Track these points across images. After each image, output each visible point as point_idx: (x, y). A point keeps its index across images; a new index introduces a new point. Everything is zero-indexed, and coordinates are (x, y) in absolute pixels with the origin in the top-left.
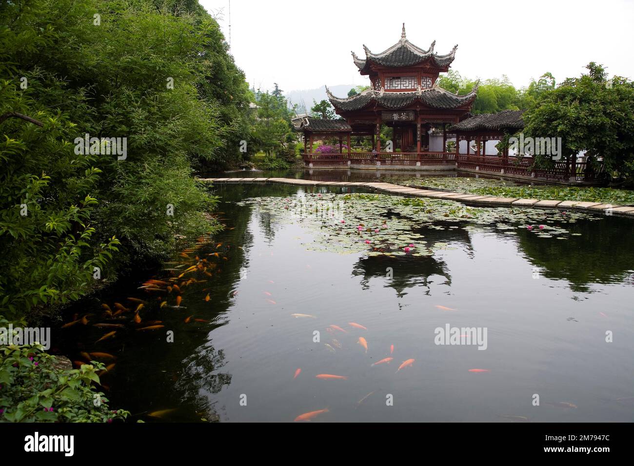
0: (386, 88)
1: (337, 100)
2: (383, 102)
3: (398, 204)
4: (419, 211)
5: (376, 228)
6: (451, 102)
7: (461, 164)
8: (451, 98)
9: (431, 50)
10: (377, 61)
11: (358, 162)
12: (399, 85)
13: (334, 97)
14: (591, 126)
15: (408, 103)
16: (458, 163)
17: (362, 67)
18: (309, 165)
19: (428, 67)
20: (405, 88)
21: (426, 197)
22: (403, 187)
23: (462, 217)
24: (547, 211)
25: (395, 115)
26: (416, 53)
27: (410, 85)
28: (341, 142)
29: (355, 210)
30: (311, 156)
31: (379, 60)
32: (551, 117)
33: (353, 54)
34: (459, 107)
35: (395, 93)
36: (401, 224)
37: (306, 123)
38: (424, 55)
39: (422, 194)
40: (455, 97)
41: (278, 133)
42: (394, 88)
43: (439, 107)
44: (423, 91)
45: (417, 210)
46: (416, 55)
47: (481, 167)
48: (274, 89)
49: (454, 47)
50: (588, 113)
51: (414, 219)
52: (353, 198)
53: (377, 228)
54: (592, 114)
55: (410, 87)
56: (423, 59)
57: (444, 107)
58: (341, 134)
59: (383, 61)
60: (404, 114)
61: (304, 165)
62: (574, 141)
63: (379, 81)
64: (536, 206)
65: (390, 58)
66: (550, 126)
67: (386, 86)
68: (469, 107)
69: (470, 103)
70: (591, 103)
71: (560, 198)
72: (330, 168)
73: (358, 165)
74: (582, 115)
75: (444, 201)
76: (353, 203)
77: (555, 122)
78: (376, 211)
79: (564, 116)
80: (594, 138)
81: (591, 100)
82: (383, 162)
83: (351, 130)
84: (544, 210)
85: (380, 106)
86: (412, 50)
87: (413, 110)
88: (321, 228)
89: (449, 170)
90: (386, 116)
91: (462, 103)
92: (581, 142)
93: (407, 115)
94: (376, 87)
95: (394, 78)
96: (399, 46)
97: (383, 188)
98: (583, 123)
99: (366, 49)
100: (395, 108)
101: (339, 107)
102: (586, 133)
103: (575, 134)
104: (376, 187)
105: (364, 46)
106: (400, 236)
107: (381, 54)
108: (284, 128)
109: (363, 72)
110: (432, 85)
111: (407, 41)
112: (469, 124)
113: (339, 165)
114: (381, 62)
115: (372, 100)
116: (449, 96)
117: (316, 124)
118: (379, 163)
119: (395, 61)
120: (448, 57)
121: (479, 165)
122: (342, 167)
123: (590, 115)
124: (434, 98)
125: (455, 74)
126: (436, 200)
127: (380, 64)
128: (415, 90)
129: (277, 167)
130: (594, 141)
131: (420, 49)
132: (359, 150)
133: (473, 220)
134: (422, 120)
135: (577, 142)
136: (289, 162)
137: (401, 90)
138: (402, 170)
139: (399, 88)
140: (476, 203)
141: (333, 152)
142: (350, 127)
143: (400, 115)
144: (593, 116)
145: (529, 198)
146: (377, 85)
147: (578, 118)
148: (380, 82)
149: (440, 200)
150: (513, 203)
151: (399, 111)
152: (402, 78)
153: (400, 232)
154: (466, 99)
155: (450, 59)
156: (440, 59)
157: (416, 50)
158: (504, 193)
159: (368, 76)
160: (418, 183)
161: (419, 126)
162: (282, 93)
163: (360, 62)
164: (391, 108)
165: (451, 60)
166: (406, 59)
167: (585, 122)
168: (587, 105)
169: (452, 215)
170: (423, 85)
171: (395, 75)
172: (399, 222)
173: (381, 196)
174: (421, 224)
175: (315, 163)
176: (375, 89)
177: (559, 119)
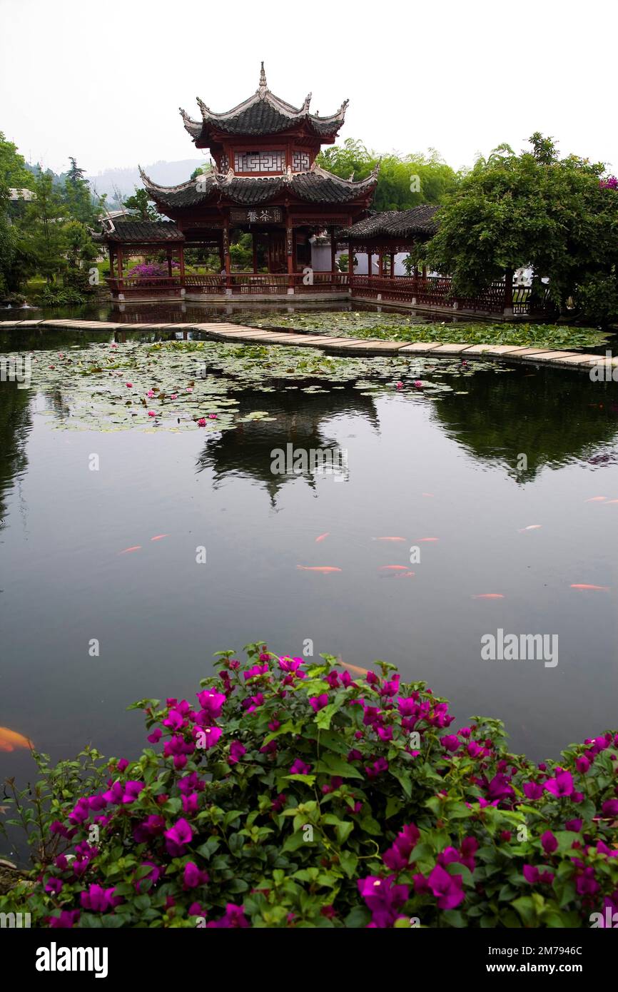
0: (237, 171)
1: (159, 189)
2: (230, 194)
3: (227, 356)
4: (253, 366)
5: (174, 394)
6: (339, 192)
7: (358, 290)
8: (338, 187)
9: (305, 108)
10: (220, 125)
11: (198, 290)
12: (258, 166)
13: (153, 185)
14: (528, 231)
15: (271, 194)
16: (352, 289)
17: (198, 135)
18: (118, 296)
19: (302, 136)
20: (266, 170)
21: (277, 343)
22: (250, 329)
23: (312, 373)
24: (443, 361)
25: (250, 214)
26: (283, 112)
27: (275, 165)
28: (169, 259)
29: (158, 368)
30: (121, 282)
31: (224, 123)
32: (471, 217)
33: (183, 113)
34: (351, 201)
35: (250, 178)
36: (217, 385)
37: (110, 228)
38: (294, 116)
39: (272, 339)
40: (344, 185)
41: (65, 245)
42: (250, 170)
43: (319, 201)
44: (296, 174)
45: (251, 364)
46: (283, 115)
47: (385, 294)
48: (69, 168)
49: (342, 103)
50: (525, 211)
51: (239, 378)
52: (165, 349)
53: (177, 392)
54: (531, 213)
55: (274, 169)
56: (293, 124)
57: (327, 200)
58: (169, 245)
59: (230, 125)
60: (265, 212)
61: (110, 296)
62: (505, 255)
63: (225, 159)
64: (432, 354)
65: (241, 121)
66: (471, 232)
67: (236, 167)
68: (367, 201)
69: (368, 194)
70: (531, 196)
71: (474, 340)
72: (151, 300)
73: (197, 295)
74: (516, 215)
75: (301, 350)
76: (160, 356)
77: (477, 226)
78: (190, 367)
79: (489, 218)
80: (534, 250)
81: (531, 193)
82: (236, 289)
83: (184, 239)
84: (439, 359)
85: (227, 199)
86: (277, 107)
87: (279, 206)
88: (93, 396)
89: (339, 300)
90: (237, 216)
91: (355, 193)
92: (515, 256)
93: (271, 214)
94: (222, 169)
95: (248, 154)
96: (256, 100)
97: (217, 332)
98: (518, 227)
99: (201, 104)
100: (250, 202)
101: (164, 200)
102: (521, 243)
103: (505, 244)
104: (208, 330)
105: (198, 99)
106: (205, 403)
107: (227, 113)
108: (80, 236)
109: (200, 143)
110: (310, 165)
111: (268, 92)
112: (365, 228)
113: (169, 295)
114: (226, 127)
115: (214, 190)
116: (335, 183)
117: (126, 230)
118: (229, 291)
119: (250, 126)
120: (334, 120)
121: (381, 292)
122: (172, 299)
123: (528, 214)
124: (313, 187)
125: (357, 145)
126: (288, 348)
127: (225, 130)
128: (281, 173)
129: (66, 301)
130: (534, 253)
131: (288, 105)
132: (202, 271)
133: (327, 376)
134: (294, 221)
135: (510, 257)
136: (84, 292)
137: (260, 173)
138: (265, 302)
139: (257, 169)
140: (347, 350)
141: (158, 275)
142: (181, 234)
143: (260, 215)
144: (532, 216)
145: (430, 341)
146: (223, 165)
147: (510, 220)
148: (228, 159)
149: (295, 347)
150: (399, 350)
151: (258, 207)
152: (262, 154)
153: (208, 397)
154: (361, 188)
155: (337, 122)
156: (321, 122)
157: (282, 107)
158: (396, 336)
159: (208, 150)
160: (278, 322)
161: (289, 231)
162: (83, 174)
163: (194, 126)
164: (245, 202)
165: (339, 124)
166: (267, 122)
167: (520, 226)
168: (525, 199)
169: (300, 370)
170: (296, 165)
171: (250, 149)
172: (215, 383)
173: (208, 344)
174: (245, 384)
175: (129, 293)
176: (220, 172)
177: (483, 221)
